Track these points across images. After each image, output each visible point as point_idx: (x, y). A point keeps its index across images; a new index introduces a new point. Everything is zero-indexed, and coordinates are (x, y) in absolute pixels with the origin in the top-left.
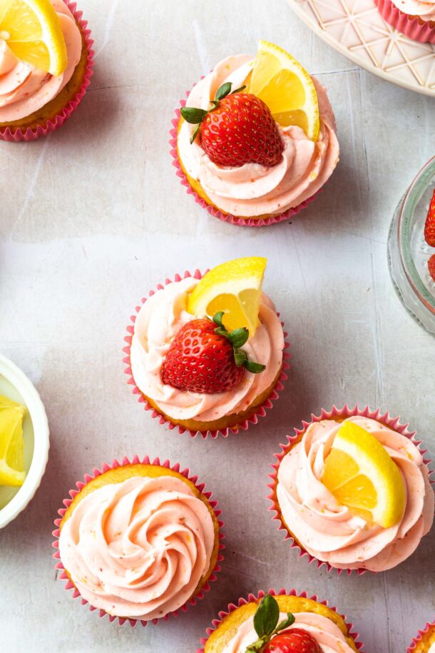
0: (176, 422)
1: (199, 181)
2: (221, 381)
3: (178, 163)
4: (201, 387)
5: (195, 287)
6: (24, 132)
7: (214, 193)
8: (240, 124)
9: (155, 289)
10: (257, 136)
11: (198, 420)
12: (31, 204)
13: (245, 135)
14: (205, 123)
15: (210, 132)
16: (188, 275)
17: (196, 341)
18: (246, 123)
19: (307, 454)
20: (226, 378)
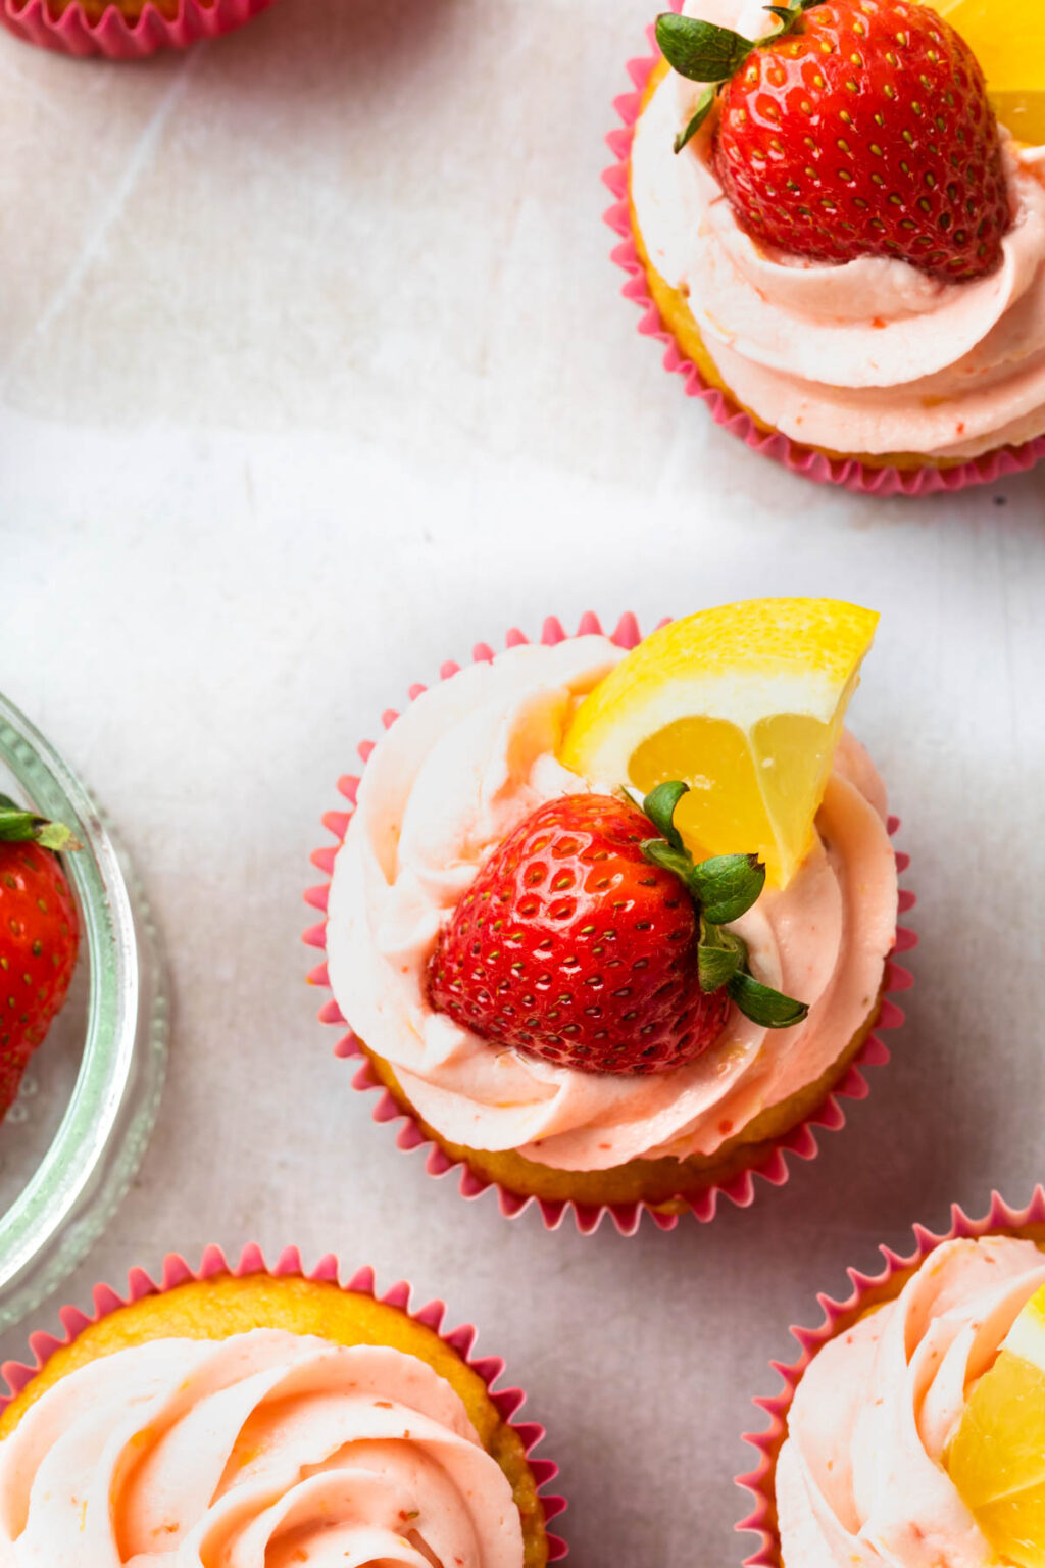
0: (459, 1154)
1: (686, 293)
2: (636, 1036)
3: (623, 219)
4: (560, 1044)
5: (605, 673)
6: (93, 21)
7: (730, 346)
8: (863, 107)
9: (465, 658)
10: (920, 160)
11: (533, 1157)
12: (90, 283)
13: (874, 148)
14: (737, 84)
15: (749, 120)
16: (592, 626)
17: (566, 873)
18: (885, 105)
19: (910, 1350)
20: (658, 1029)
